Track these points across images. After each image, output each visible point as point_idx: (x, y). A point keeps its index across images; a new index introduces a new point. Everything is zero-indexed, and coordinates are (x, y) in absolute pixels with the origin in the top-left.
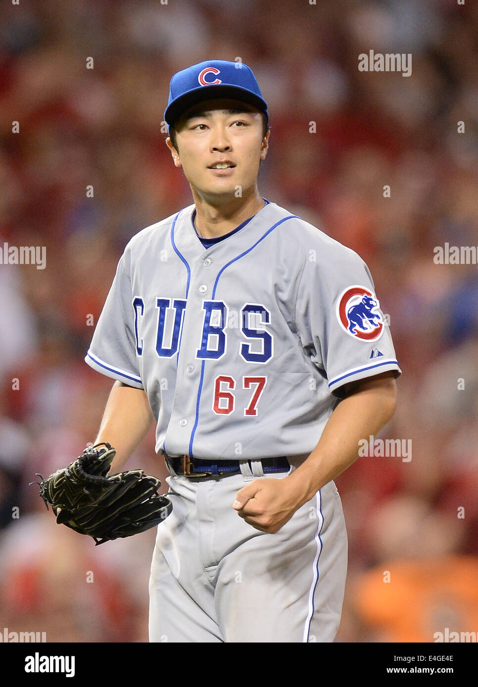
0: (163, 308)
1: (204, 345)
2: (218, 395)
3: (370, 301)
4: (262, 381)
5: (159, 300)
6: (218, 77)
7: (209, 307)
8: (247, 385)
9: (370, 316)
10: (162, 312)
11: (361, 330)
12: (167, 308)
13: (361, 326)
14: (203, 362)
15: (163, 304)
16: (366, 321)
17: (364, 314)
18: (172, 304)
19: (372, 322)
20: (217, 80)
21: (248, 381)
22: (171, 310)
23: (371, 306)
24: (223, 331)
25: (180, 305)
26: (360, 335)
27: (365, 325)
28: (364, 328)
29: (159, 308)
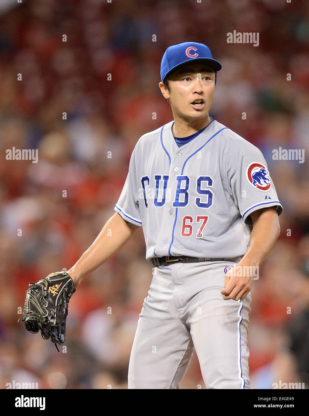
0: (158, 180)
1: (177, 199)
2: (184, 226)
3: (265, 171)
4: (206, 218)
5: (156, 176)
6: (196, 52)
7: (180, 179)
8: (198, 220)
9: (264, 178)
10: (158, 183)
11: (259, 185)
12: (160, 180)
13: (259, 183)
14: (177, 208)
15: (158, 178)
16: (262, 181)
17: (261, 177)
18: (162, 178)
19: (265, 182)
20: (196, 54)
21: (199, 218)
22: (162, 181)
23: (265, 174)
24: (187, 191)
25: (166, 178)
26: (259, 187)
27: (261, 183)
28: (261, 184)
29: (156, 180)
